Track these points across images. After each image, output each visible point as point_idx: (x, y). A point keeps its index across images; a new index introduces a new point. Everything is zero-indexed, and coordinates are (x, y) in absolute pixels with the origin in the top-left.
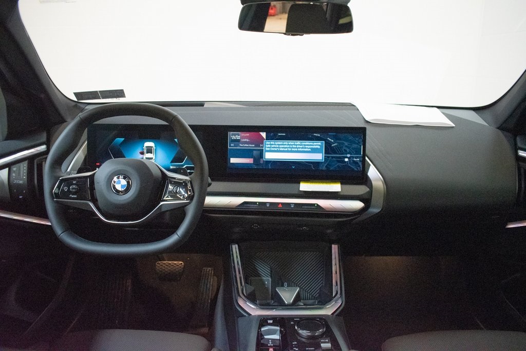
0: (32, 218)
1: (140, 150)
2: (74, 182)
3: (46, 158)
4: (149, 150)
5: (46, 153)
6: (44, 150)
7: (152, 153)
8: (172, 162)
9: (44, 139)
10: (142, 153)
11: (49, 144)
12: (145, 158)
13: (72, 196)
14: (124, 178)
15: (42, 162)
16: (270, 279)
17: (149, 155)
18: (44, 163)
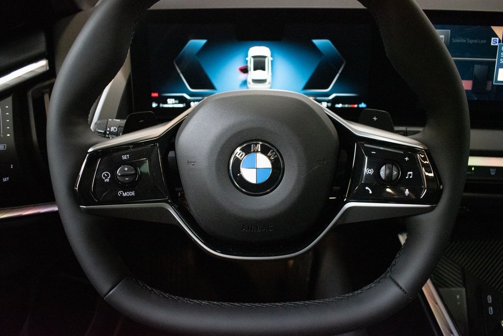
0: (39, 208)
1: (240, 64)
2: (124, 157)
3: (51, 86)
4: (260, 65)
5: (50, 75)
6: (44, 70)
7: (263, 69)
8: (308, 86)
9: (42, 47)
10: (245, 70)
11: (53, 56)
12: (250, 80)
13: (125, 194)
14: (264, 151)
15: (43, 94)
16: (464, 290)
17: (259, 74)
18: (46, 96)
